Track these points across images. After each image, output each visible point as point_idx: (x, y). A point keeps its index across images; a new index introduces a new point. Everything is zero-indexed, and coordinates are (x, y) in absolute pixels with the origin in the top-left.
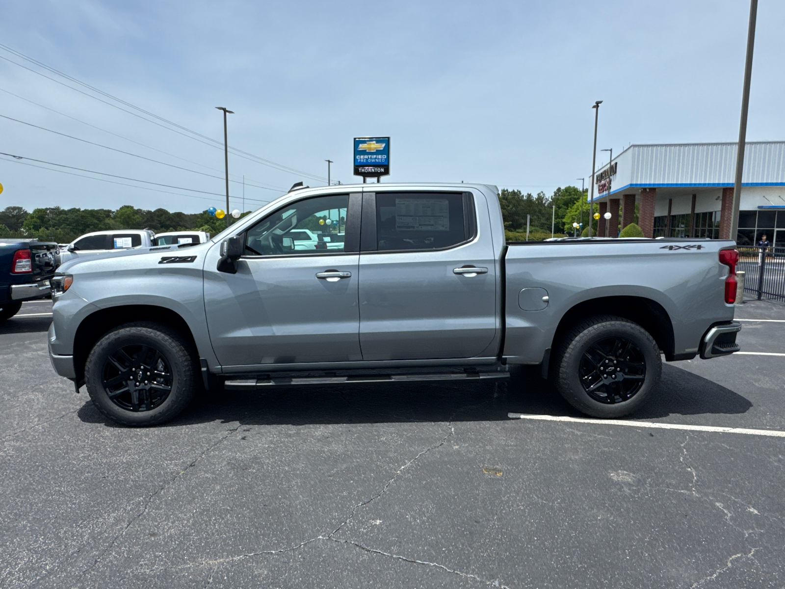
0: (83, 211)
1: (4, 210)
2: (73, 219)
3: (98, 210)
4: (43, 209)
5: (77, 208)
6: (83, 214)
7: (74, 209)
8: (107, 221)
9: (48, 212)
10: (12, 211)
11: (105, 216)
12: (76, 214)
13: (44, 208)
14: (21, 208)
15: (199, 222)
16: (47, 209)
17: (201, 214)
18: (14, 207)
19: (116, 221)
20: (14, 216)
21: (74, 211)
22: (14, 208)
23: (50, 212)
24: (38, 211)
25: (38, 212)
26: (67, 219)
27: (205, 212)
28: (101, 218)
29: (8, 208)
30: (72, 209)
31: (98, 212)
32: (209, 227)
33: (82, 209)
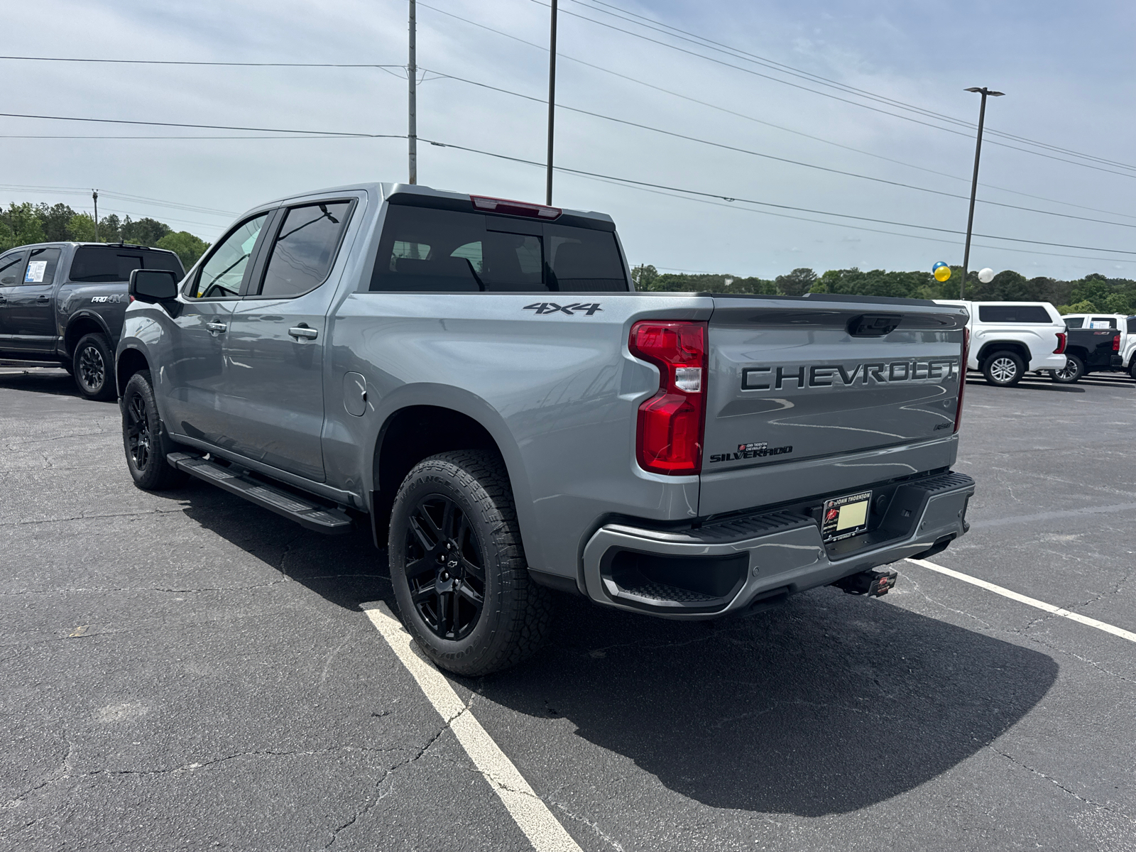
0: (888, 274)
1: (790, 273)
2: (872, 285)
3: (912, 273)
4: (835, 272)
5: (881, 269)
6: (887, 278)
7: (877, 271)
8: (921, 290)
9: (842, 275)
10: (799, 274)
11: (918, 282)
12: (878, 279)
13: (837, 270)
14: (810, 271)
15: (1074, 294)
16: (841, 272)
17: (1082, 280)
18: (803, 269)
19: (934, 291)
20: (800, 281)
21: (877, 273)
22: (802, 271)
23: (844, 275)
24: (830, 274)
25: (829, 276)
26: (863, 286)
27: (1089, 278)
28: (912, 285)
29: (795, 271)
30: (874, 271)
31: (910, 275)
32: (1089, 303)
33: (887, 272)
